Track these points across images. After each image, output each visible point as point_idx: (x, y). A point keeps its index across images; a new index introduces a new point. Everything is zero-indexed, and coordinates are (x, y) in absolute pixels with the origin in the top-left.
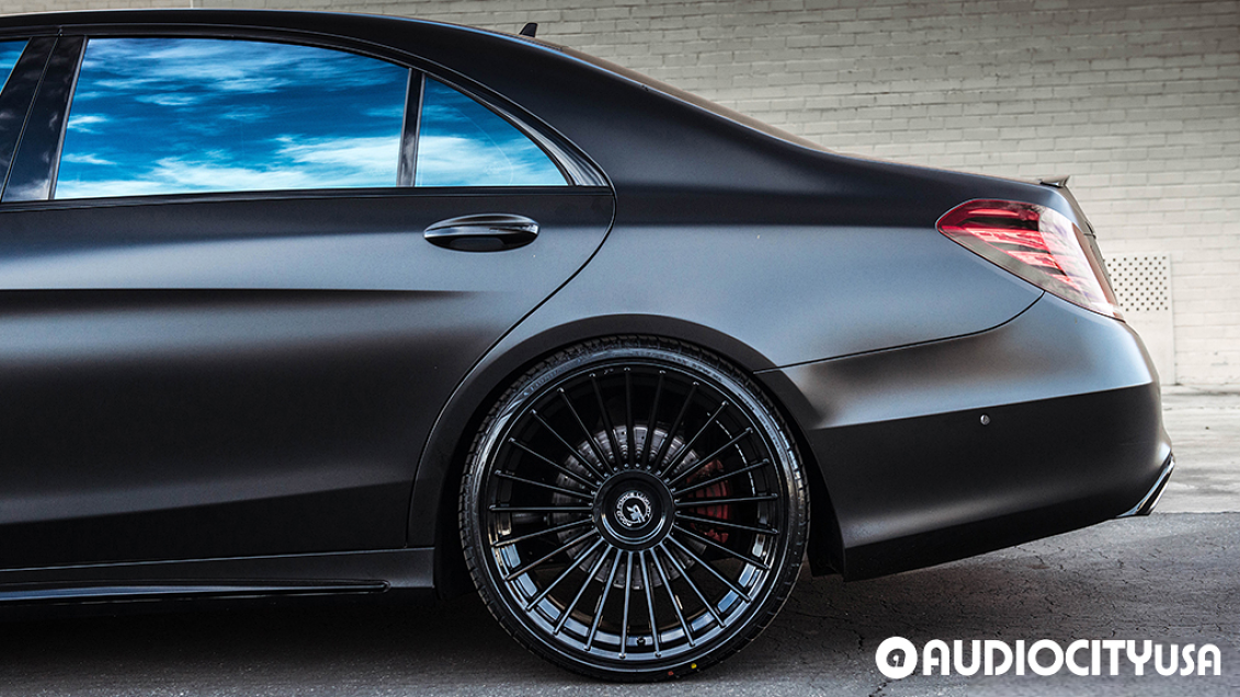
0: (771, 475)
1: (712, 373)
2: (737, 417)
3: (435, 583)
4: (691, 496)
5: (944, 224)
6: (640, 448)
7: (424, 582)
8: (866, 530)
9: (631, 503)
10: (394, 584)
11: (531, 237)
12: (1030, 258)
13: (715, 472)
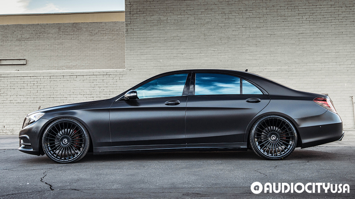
0: (292, 133)
1: (285, 119)
2: (288, 125)
3: (247, 147)
4: (281, 136)
5: (314, 100)
6: (274, 129)
7: (246, 147)
8: (305, 141)
9: (273, 136)
10: (242, 147)
11: (260, 101)
12: (326, 105)
13: (284, 133)
